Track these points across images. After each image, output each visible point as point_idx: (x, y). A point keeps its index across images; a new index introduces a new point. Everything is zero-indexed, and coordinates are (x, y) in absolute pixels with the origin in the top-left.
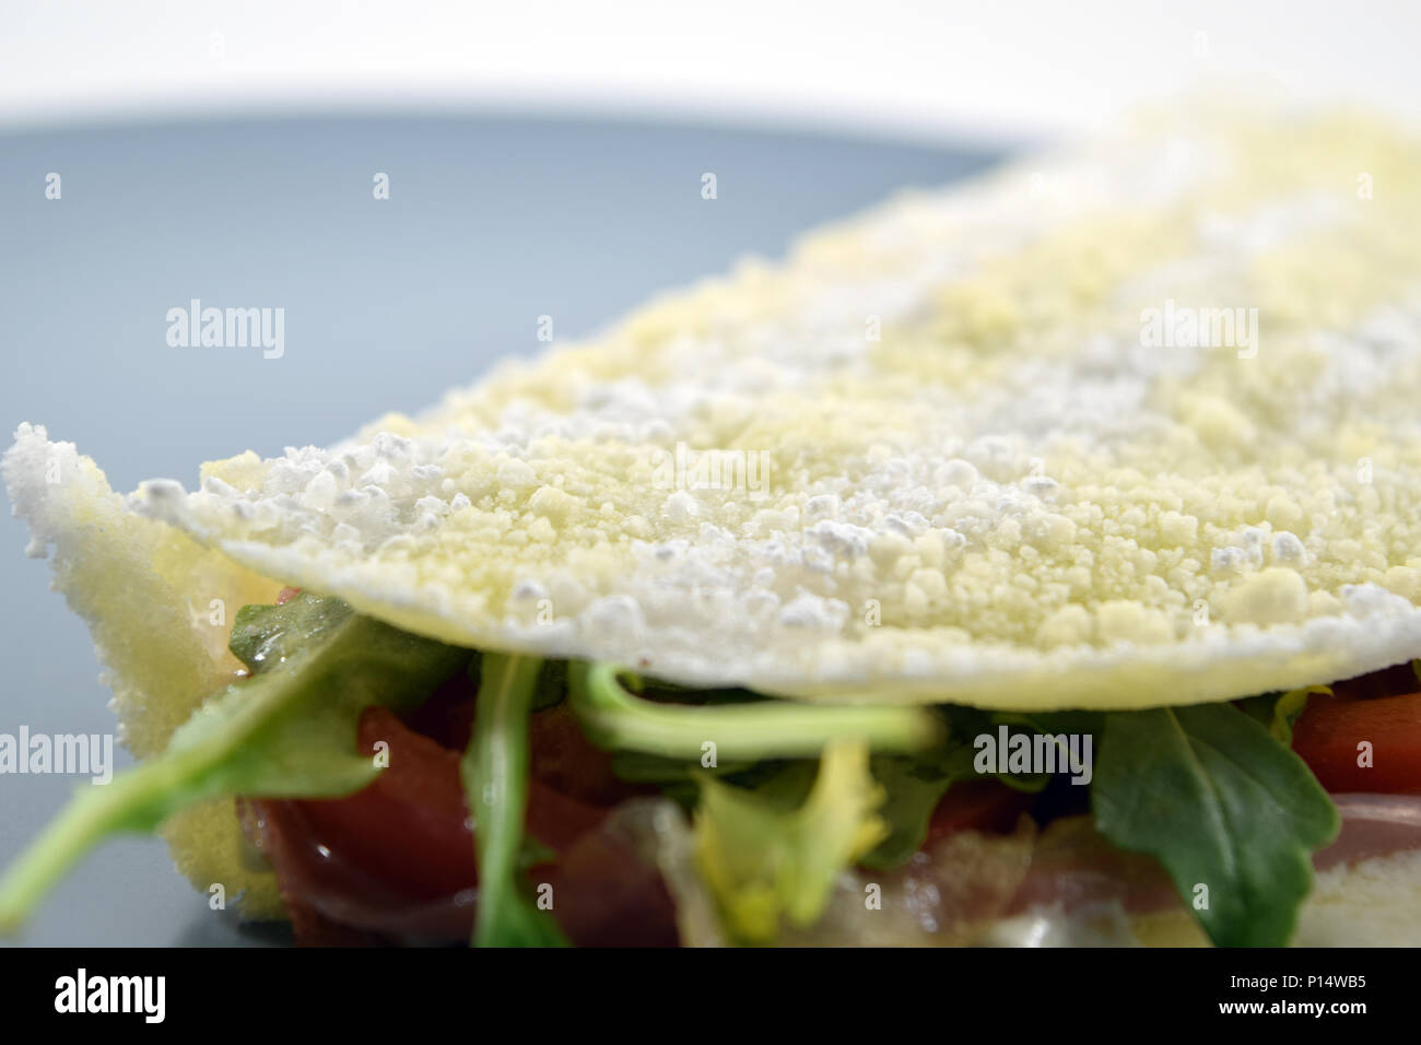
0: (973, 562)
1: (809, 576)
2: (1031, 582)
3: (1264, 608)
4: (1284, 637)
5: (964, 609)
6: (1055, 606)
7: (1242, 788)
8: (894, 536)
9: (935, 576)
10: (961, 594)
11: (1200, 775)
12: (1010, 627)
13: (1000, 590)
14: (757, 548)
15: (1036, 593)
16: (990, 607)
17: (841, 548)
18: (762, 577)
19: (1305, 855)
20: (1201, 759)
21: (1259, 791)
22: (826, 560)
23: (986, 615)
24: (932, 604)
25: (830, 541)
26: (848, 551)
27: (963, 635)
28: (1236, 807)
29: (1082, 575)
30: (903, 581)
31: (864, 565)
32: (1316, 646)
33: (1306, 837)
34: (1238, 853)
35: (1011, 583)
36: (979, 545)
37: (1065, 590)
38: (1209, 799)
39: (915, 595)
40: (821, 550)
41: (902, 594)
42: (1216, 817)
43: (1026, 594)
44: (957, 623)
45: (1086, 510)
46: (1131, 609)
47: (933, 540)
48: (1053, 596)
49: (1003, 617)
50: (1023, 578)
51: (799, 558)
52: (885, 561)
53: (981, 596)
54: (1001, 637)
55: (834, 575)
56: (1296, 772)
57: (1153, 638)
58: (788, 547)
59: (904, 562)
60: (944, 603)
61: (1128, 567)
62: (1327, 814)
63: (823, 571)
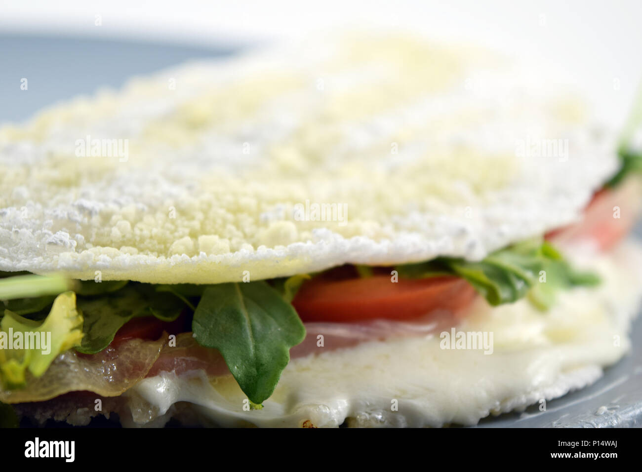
0: (148, 219)
1: (69, 224)
2: (173, 227)
3: (276, 239)
4: (279, 251)
5: (138, 239)
6: (181, 237)
7: (263, 320)
8: (112, 207)
9: (127, 224)
10: (137, 232)
11: (244, 313)
12: (157, 247)
13: (155, 231)
14: (48, 212)
15: (172, 232)
16: (151, 238)
17: (87, 212)
18: (47, 224)
19: (288, 349)
20: (247, 306)
21: (271, 320)
22: (78, 217)
23: (147, 241)
24: (124, 236)
25: (82, 209)
26: (90, 213)
27: (135, 250)
28: (258, 327)
29: (196, 224)
30: (111, 226)
31: (96, 220)
32: (293, 255)
33: (289, 341)
34: (256, 348)
35: (163, 227)
36: (153, 210)
37: (187, 231)
38: (246, 324)
39: (116, 232)
40: (77, 212)
41: (111, 232)
42: (249, 332)
43: (168, 233)
44: (134, 245)
45: (206, 197)
46: (214, 238)
47: (131, 209)
48: (181, 233)
49: (155, 242)
50: (169, 225)
51: (66, 216)
52: (106, 218)
53: (146, 233)
54: (152, 251)
55: (81, 224)
56: (289, 313)
57: (220, 251)
58: (62, 212)
59: (114, 218)
60: (128, 236)
61: (219, 221)
62: (301, 330)
63: (76, 222)
